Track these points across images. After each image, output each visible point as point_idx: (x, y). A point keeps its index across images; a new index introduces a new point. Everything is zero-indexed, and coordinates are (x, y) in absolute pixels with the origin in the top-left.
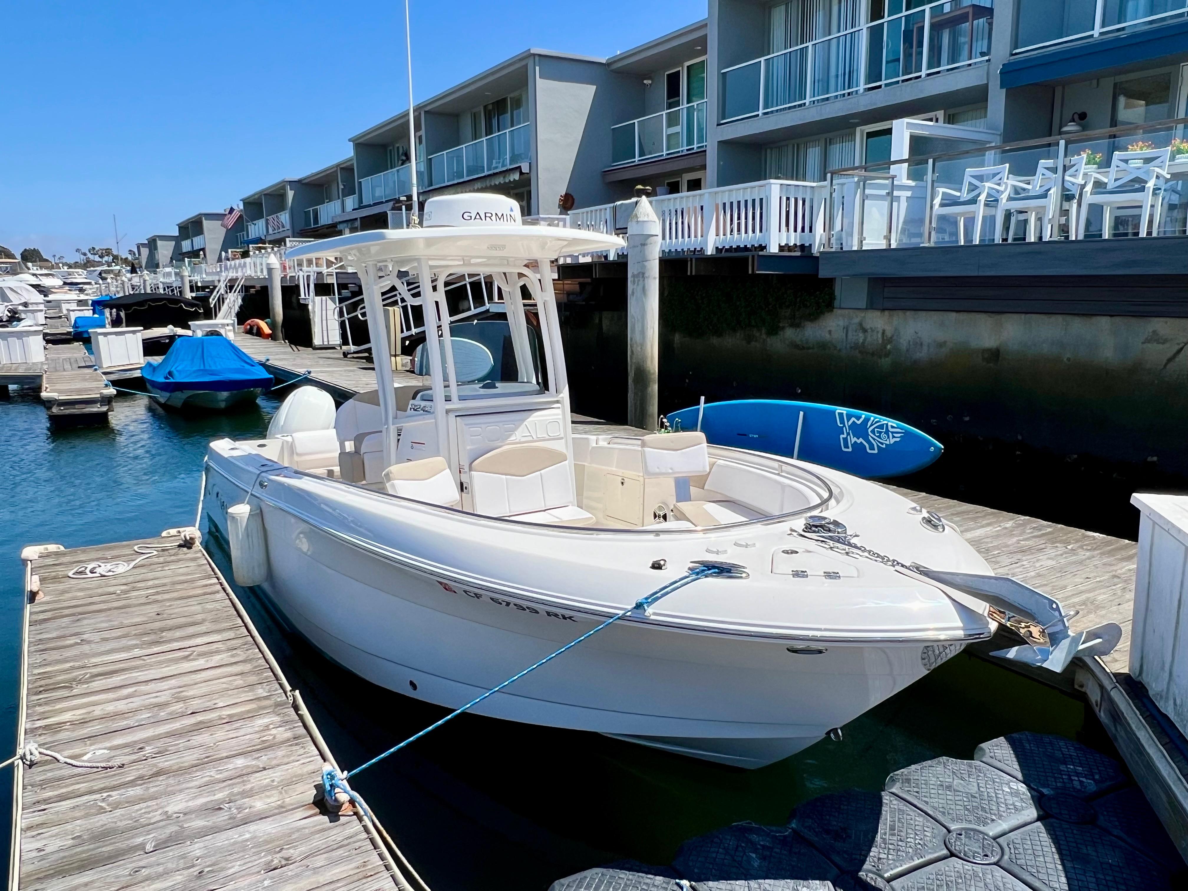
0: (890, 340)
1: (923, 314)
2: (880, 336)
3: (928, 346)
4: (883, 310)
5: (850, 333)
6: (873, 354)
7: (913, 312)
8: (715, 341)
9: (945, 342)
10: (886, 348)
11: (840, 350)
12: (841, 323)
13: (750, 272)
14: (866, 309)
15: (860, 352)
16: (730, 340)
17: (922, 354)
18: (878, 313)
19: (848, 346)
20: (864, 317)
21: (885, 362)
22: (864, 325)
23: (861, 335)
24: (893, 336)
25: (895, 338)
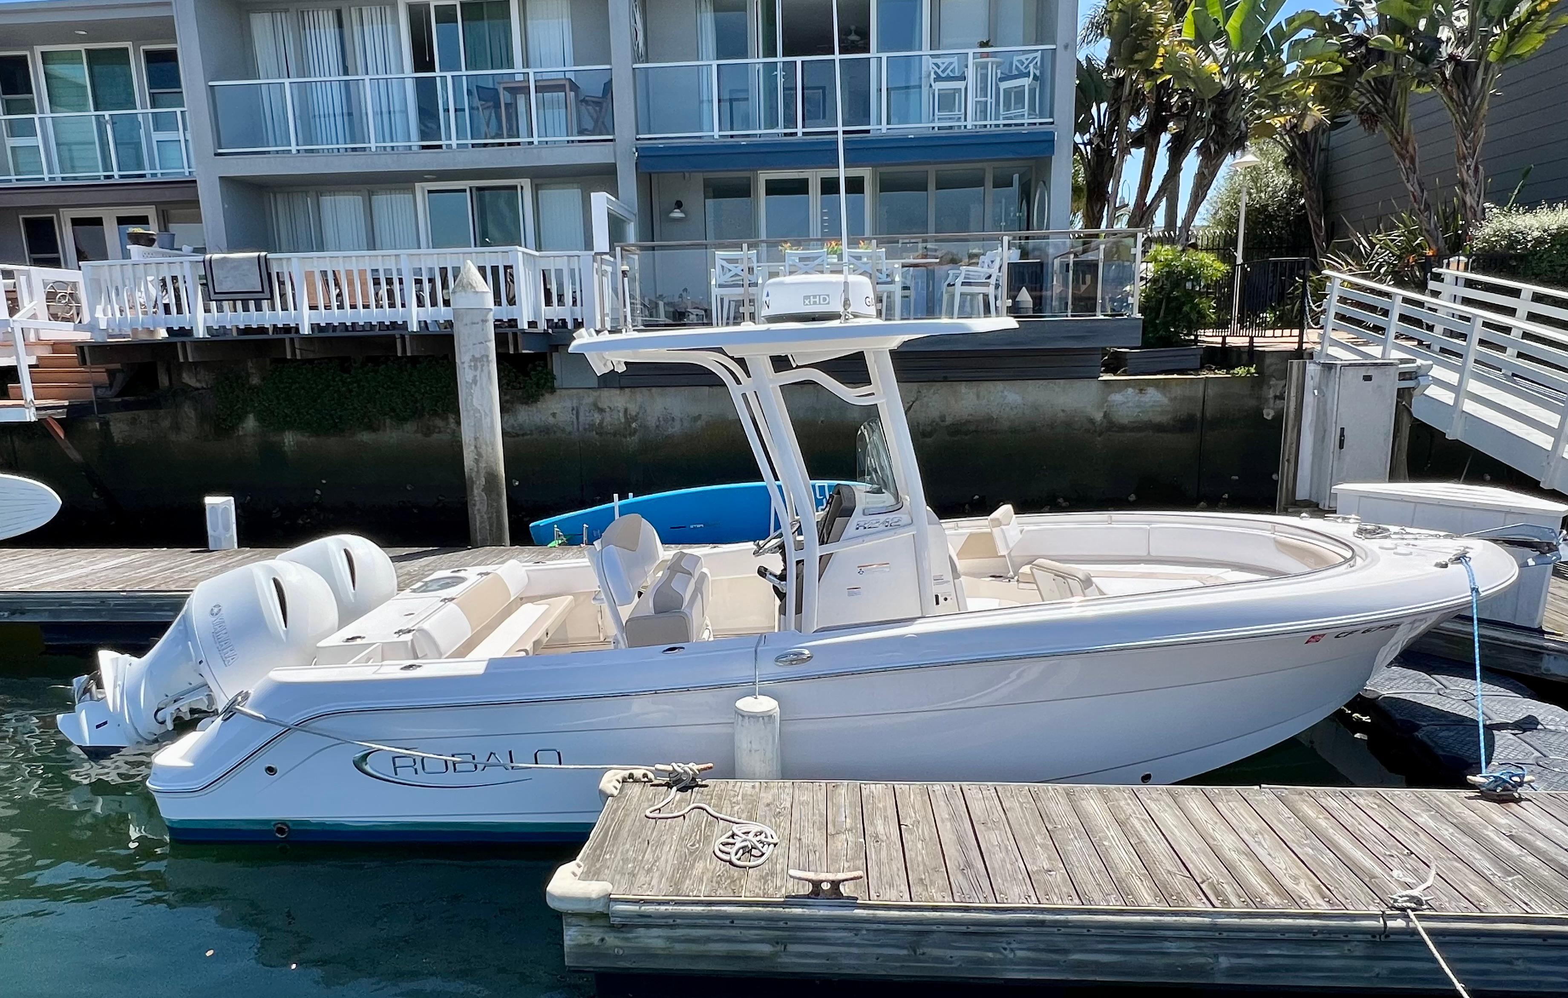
0: (635, 419)
1: (672, 389)
2: (621, 415)
3: (681, 420)
4: (622, 388)
5: (581, 414)
6: (615, 435)
7: (659, 389)
8: (365, 437)
9: (700, 416)
10: (630, 426)
11: (570, 433)
12: (568, 404)
13: (512, 352)
14: (599, 388)
15: (597, 433)
16: (394, 435)
17: (676, 429)
18: (618, 392)
19: (581, 429)
20: (599, 396)
21: (633, 441)
22: (600, 405)
23: (596, 415)
24: (638, 413)
25: (641, 415)
